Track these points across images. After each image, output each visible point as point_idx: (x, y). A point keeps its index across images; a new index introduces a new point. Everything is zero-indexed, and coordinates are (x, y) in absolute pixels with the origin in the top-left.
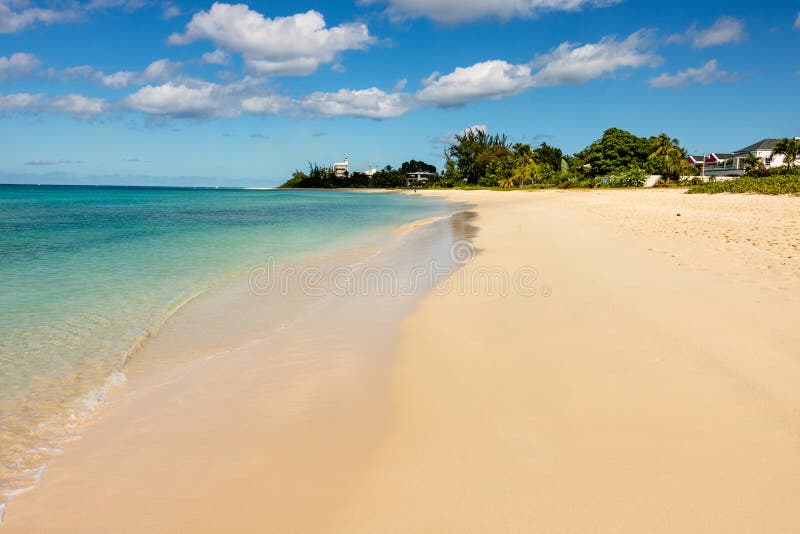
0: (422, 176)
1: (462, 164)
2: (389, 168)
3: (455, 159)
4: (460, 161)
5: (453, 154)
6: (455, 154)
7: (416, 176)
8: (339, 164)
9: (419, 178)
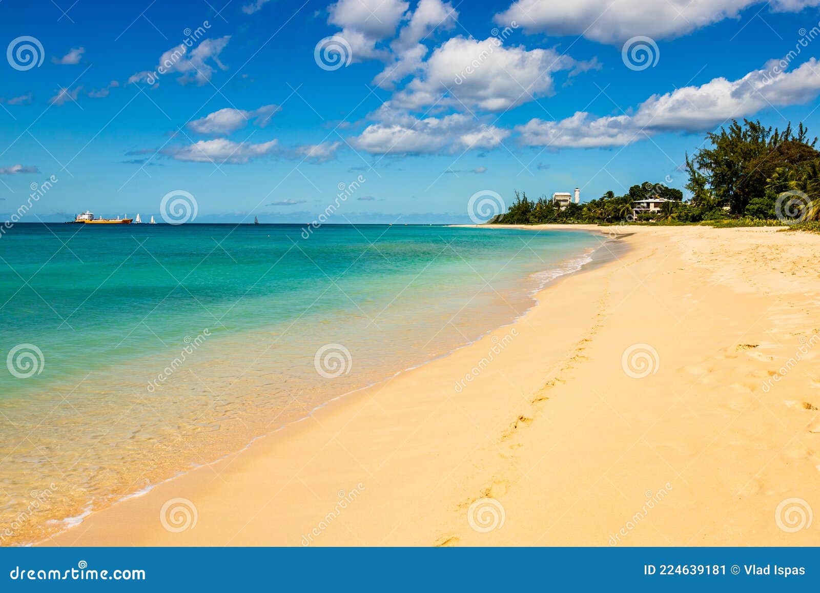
0: (656, 205)
1: (719, 181)
2: (610, 194)
3: (706, 173)
4: (715, 175)
5: (703, 165)
6: (706, 166)
7: (648, 204)
8: (559, 194)
9: (652, 208)
